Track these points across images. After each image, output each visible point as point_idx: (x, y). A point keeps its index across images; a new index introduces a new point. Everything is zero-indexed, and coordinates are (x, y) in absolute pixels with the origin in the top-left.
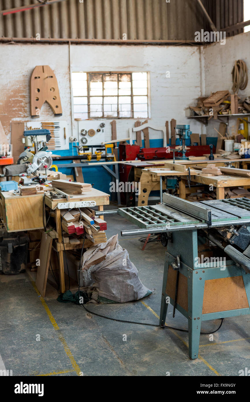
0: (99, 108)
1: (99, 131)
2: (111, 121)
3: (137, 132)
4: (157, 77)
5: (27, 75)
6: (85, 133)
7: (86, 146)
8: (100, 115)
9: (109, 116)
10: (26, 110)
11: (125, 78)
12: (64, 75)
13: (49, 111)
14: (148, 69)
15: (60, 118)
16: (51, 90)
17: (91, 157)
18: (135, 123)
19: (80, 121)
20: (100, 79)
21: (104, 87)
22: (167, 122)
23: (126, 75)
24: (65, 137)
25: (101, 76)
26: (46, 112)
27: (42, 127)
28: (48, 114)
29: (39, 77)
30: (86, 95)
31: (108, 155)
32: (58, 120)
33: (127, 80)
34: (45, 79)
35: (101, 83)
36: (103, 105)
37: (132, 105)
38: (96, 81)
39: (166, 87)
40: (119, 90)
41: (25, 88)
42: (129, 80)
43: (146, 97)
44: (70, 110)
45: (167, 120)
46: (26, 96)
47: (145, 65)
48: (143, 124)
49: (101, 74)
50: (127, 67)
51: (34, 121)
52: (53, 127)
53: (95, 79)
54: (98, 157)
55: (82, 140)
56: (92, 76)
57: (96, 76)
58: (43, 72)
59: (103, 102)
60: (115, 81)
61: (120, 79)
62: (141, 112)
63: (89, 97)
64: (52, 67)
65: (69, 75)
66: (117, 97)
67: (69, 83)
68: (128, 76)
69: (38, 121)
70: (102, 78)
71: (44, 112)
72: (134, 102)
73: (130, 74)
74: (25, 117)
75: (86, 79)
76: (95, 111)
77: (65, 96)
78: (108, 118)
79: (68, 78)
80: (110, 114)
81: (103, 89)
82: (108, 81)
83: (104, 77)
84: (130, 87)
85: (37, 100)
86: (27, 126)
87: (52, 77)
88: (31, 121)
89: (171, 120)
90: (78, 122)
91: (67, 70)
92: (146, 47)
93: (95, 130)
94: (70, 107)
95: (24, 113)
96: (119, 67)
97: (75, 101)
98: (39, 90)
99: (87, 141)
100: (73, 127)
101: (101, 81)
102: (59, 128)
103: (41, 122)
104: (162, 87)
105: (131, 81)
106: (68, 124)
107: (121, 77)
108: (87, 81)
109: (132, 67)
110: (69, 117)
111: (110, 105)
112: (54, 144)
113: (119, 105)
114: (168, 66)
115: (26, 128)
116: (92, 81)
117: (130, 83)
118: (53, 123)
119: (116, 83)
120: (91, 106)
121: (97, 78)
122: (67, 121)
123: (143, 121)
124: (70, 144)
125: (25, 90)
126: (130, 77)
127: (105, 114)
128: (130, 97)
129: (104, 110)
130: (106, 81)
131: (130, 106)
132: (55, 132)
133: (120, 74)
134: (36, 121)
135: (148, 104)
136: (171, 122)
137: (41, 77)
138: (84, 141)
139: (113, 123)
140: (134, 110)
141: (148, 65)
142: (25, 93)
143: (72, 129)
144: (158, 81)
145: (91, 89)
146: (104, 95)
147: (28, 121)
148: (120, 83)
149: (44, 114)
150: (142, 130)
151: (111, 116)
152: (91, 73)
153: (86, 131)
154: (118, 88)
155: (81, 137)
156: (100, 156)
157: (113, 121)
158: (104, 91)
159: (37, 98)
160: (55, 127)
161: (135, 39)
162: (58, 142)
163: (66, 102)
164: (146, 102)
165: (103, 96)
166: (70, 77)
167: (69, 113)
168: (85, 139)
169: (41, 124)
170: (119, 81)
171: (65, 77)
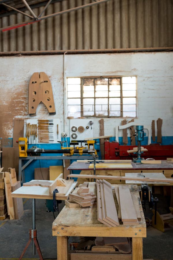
0: (91, 108)
1: (87, 128)
2: (100, 119)
3: (123, 130)
4: (144, 80)
5: (28, 81)
6: (75, 129)
7: (76, 141)
8: (92, 114)
9: (100, 115)
10: (27, 109)
11: (115, 82)
12: (59, 80)
13: (45, 110)
14: (135, 73)
15: (55, 116)
16: (46, 92)
17: (73, 151)
18: (122, 121)
19: (71, 119)
20: (92, 83)
21: (96, 90)
22: (153, 122)
23: (115, 79)
24: (58, 133)
25: (93, 80)
26: (43, 111)
27: (38, 123)
28: (44, 113)
29: (36, 82)
30: (80, 96)
31: (89, 150)
32: (53, 118)
33: (117, 84)
34: (41, 83)
35: (93, 86)
36: (95, 105)
37: (122, 105)
38: (88, 85)
39: (153, 89)
40: (110, 92)
41: (26, 91)
42: (119, 84)
43: (135, 98)
44: (63, 110)
45: (153, 120)
46: (27, 98)
47: (132, 70)
48: (129, 122)
49: (93, 79)
50: (115, 72)
51: (33, 119)
52: (47, 123)
53: (87, 83)
54: (80, 151)
55: (72, 136)
56: (85, 80)
57: (88, 80)
58: (40, 78)
59: (95, 103)
60: (106, 84)
61: (110, 83)
62: (130, 112)
63: (82, 98)
64: (49, 73)
65: (63, 79)
66: (107, 99)
67: (63, 86)
68: (118, 80)
69: (36, 118)
70: (94, 82)
71: (41, 111)
72: (124, 103)
73: (120, 78)
74: (25, 115)
75: (80, 83)
76: (88, 110)
77: (59, 98)
78: (99, 116)
79: (62, 83)
80: (101, 113)
81: (95, 91)
82: (99, 84)
83: (95, 81)
84: (120, 89)
85: (34, 101)
86: (26, 123)
87: (47, 81)
88: (30, 119)
89: (157, 119)
90: (70, 120)
91: (61, 76)
92: (134, 54)
93: (85, 127)
94: (63, 107)
95: (25, 112)
96: (108, 73)
97: (69, 102)
98: (35, 93)
99: (76, 136)
100: (65, 124)
101: (93, 85)
102: (53, 124)
103: (37, 119)
104: (149, 89)
105: (121, 84)
106: (61, 122)
107: (111, 81)
108: (81, 84)
109: (121, 71)
110: (62, 116)
111: (101, 105)
112: (48, 138)
113: (110, 106)
114: (155, 70)
115: (26, 124)
116: (85, 85)
117: (120, 86)
118: (47, 121)
119: (107, 86)
120: (84, 107)
121: (88, 82)
122: (60, 118)
123: (130, 120)
124: (62, 138)
125: (25, 92)
126: (120, 80)
127: (97, 113)
128: (120, 99)
129: (96, 110)
130: (97, 85)
131: (119, 106)
132: (50, 128)
133: (111, 78)
134: (34, 119)
135: (136, 104)
136: (157, 121)
137: (37, 82)
138: (74, 136)
139: (101, 121)
140: (124, 110)
141: (135, 70)
142: (26, 96)
143: (64, 126)
144: (145, 84)
145: (84, 92)
146: (96, 96)
147: (27, 119)
148: (110, 86)
149: (41, 113)
150: (129, 128)
151: (102, 115)
152: (83, 78)
153: (76, 128)
154: (109, 91)
155: (72, 133)
156: (82, 151)
157: (102, 120)
158: (96, 93)
159: (34, 100)
160: (49, 124)
161: (127, 48)
162: (52, 137)
163: (60, 103)
164: (135, 103)
165: (95, 98)
166: (64, 82)
167: (62, 112)
168: (75, 134)
169: (38, 121)
170: (109, 84)
171: (60, 81)
